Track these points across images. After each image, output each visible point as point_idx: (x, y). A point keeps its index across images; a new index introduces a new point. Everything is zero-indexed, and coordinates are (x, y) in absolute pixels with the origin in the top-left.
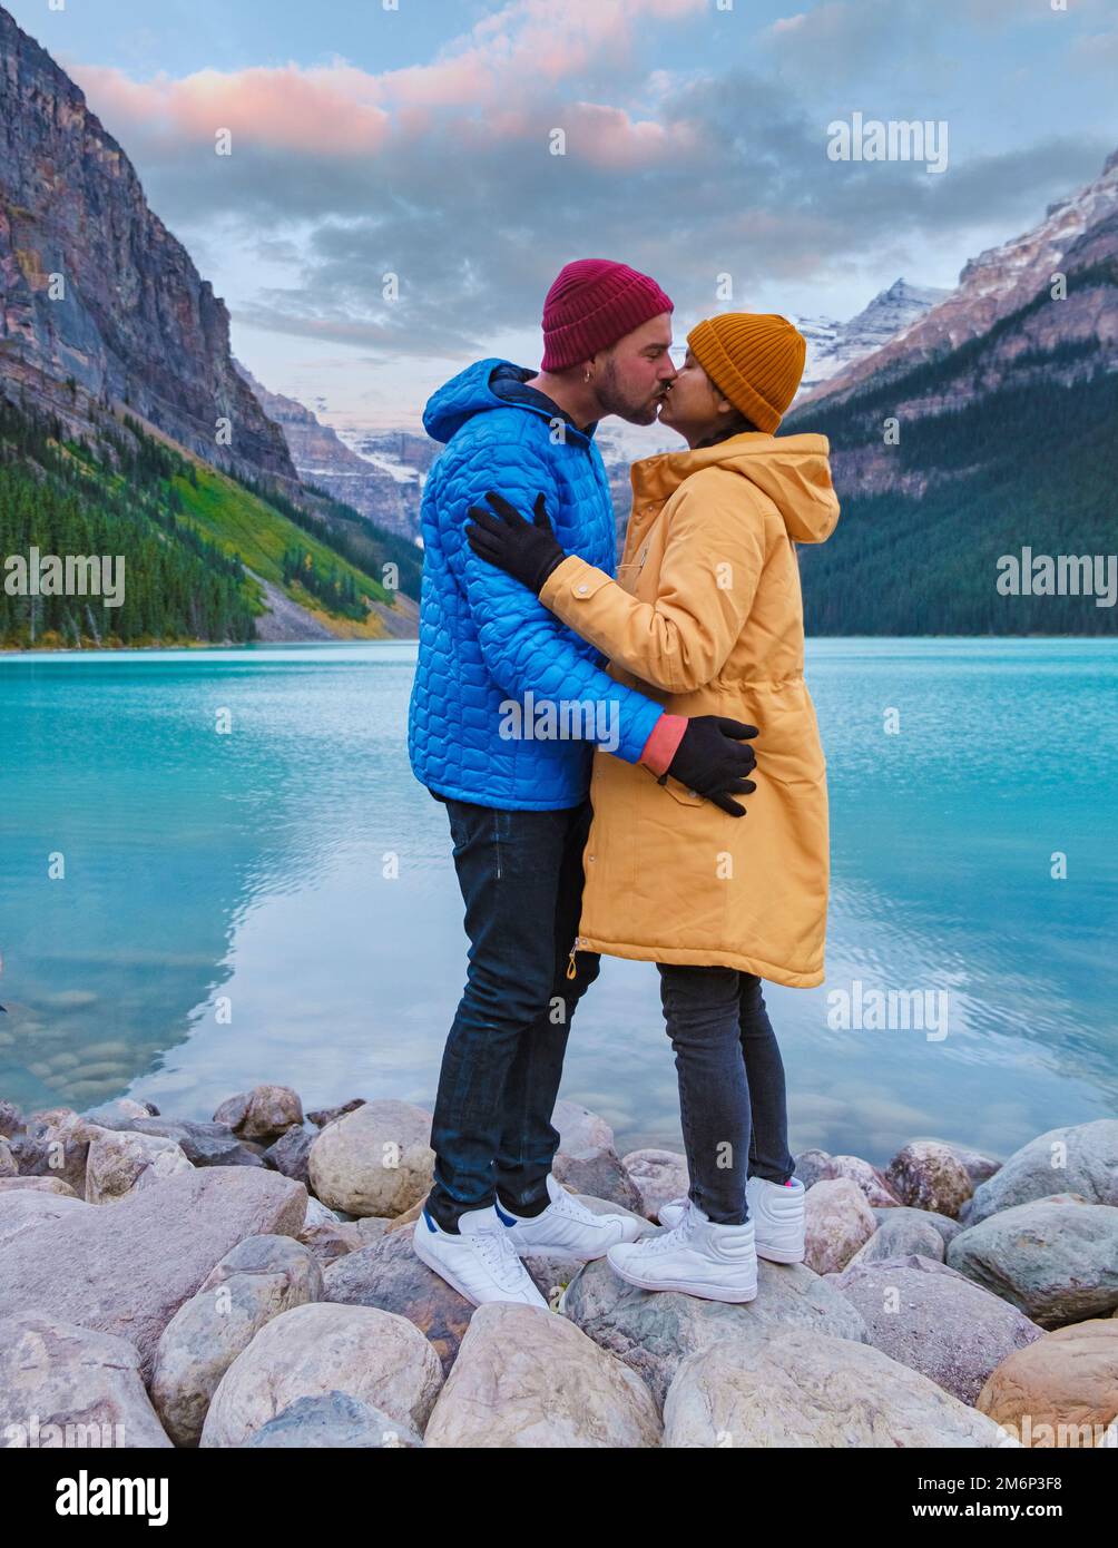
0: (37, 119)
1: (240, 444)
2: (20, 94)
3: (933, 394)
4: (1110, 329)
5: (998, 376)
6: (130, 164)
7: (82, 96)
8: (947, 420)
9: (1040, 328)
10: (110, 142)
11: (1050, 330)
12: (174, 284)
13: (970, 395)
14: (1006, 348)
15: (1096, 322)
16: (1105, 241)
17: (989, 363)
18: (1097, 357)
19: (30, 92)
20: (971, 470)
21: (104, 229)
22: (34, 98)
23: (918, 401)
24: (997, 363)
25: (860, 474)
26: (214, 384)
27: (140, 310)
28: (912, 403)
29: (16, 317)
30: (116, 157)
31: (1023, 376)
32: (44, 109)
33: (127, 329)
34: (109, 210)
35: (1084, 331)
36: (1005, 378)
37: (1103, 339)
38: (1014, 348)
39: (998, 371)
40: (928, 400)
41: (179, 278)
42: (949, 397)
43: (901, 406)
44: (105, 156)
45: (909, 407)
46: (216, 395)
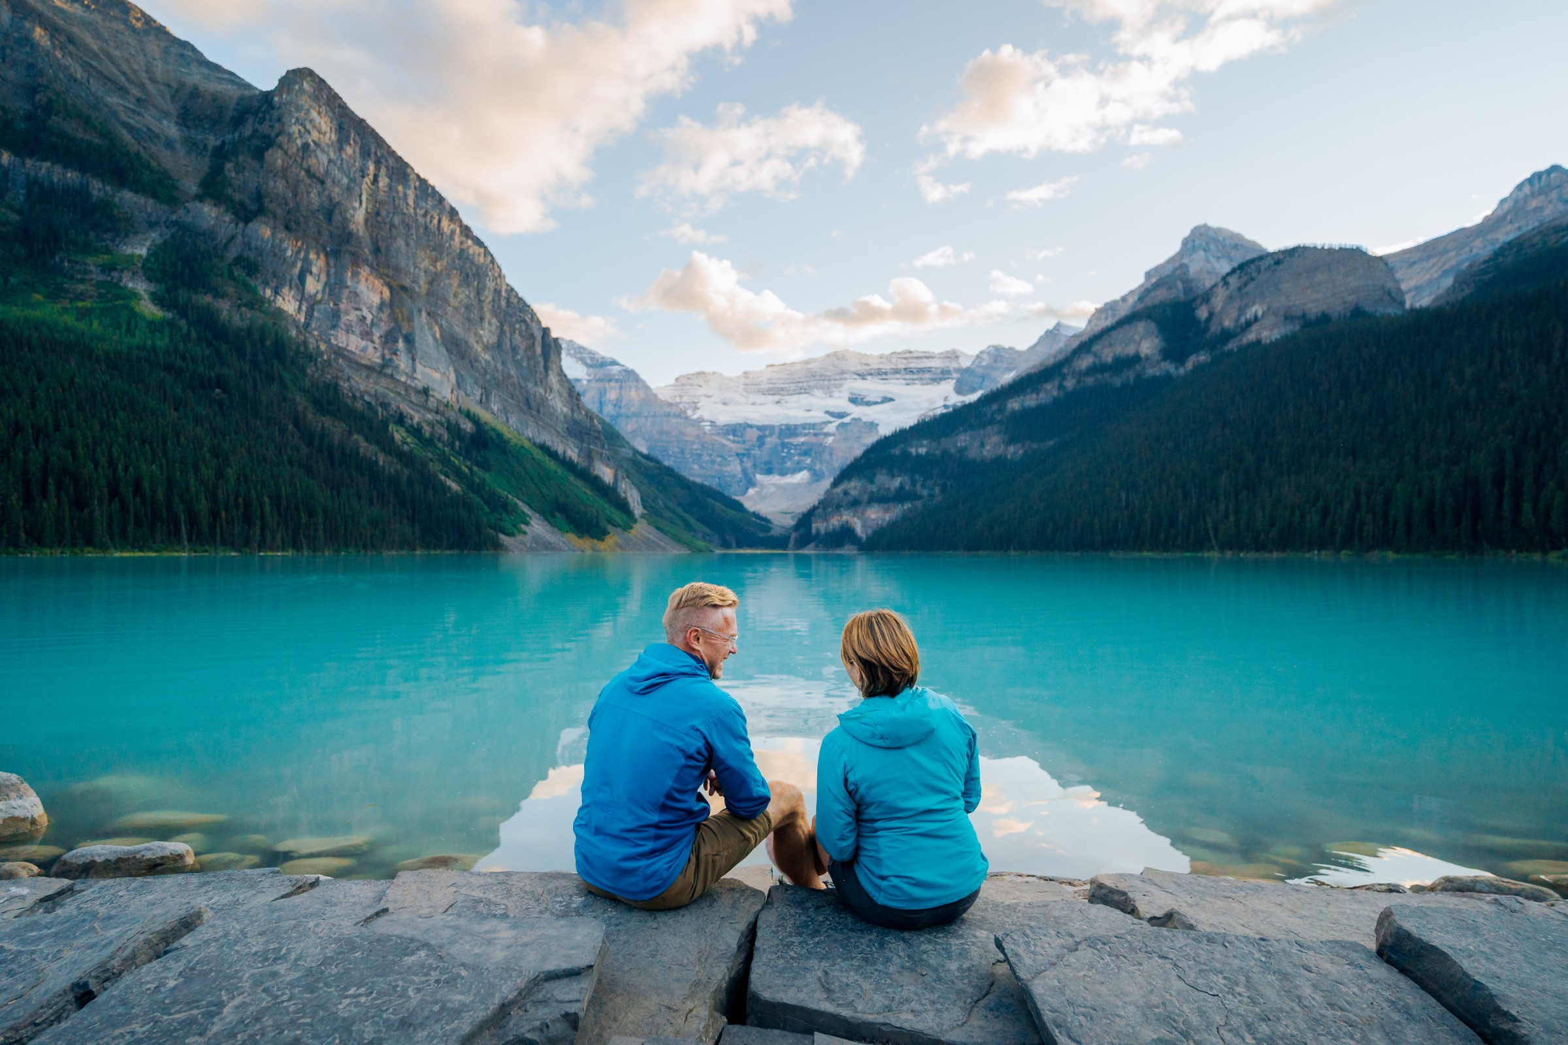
0: (426, 228)
1: (568, 428)
2: (416, 214)
3: (1031, 393)
4: (1148, 348)
5: (1074, 381)
6: (492, 256)
7: (457, 213)
8: (1040, 409)
9: (1103, 349)
10: (478, 242)
11: (1109, 350)
12: (524, 329)
13: (1055, 393)
14: (1080, 362)
15: (1139, 344)
16: (1158, 292)
17: (1069, 372)
18: (1138, 367)
19: (422, 212)
20: (1051, 443)
21: (472, 295)
22: (425, 215)
23: (1022, 397)
24: (1074, 373)
25: (982, 445)
26: (548, 390)
27: (499, 345)
28: (1017, 399)
29: (390, 349)
30: (482, 250)
31: (1090, 381)
32: (431, 222)
33: (487, 357)
34: (476, 283)
35: (1131, 350)
36: (1079, 382)
37: (1142, 355)
38: (1085, 362)
39: (1073, 377)
40: (1028, 397)
41: (527, 325)
42: (1042, 395)
43: (1010, 401)
44: (474, 250)
45: (1016, 402)
46: (550, 398)
